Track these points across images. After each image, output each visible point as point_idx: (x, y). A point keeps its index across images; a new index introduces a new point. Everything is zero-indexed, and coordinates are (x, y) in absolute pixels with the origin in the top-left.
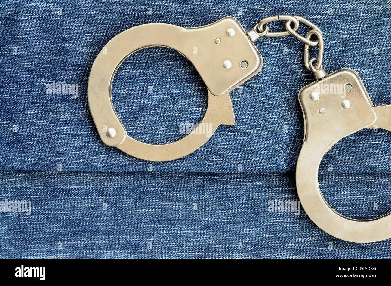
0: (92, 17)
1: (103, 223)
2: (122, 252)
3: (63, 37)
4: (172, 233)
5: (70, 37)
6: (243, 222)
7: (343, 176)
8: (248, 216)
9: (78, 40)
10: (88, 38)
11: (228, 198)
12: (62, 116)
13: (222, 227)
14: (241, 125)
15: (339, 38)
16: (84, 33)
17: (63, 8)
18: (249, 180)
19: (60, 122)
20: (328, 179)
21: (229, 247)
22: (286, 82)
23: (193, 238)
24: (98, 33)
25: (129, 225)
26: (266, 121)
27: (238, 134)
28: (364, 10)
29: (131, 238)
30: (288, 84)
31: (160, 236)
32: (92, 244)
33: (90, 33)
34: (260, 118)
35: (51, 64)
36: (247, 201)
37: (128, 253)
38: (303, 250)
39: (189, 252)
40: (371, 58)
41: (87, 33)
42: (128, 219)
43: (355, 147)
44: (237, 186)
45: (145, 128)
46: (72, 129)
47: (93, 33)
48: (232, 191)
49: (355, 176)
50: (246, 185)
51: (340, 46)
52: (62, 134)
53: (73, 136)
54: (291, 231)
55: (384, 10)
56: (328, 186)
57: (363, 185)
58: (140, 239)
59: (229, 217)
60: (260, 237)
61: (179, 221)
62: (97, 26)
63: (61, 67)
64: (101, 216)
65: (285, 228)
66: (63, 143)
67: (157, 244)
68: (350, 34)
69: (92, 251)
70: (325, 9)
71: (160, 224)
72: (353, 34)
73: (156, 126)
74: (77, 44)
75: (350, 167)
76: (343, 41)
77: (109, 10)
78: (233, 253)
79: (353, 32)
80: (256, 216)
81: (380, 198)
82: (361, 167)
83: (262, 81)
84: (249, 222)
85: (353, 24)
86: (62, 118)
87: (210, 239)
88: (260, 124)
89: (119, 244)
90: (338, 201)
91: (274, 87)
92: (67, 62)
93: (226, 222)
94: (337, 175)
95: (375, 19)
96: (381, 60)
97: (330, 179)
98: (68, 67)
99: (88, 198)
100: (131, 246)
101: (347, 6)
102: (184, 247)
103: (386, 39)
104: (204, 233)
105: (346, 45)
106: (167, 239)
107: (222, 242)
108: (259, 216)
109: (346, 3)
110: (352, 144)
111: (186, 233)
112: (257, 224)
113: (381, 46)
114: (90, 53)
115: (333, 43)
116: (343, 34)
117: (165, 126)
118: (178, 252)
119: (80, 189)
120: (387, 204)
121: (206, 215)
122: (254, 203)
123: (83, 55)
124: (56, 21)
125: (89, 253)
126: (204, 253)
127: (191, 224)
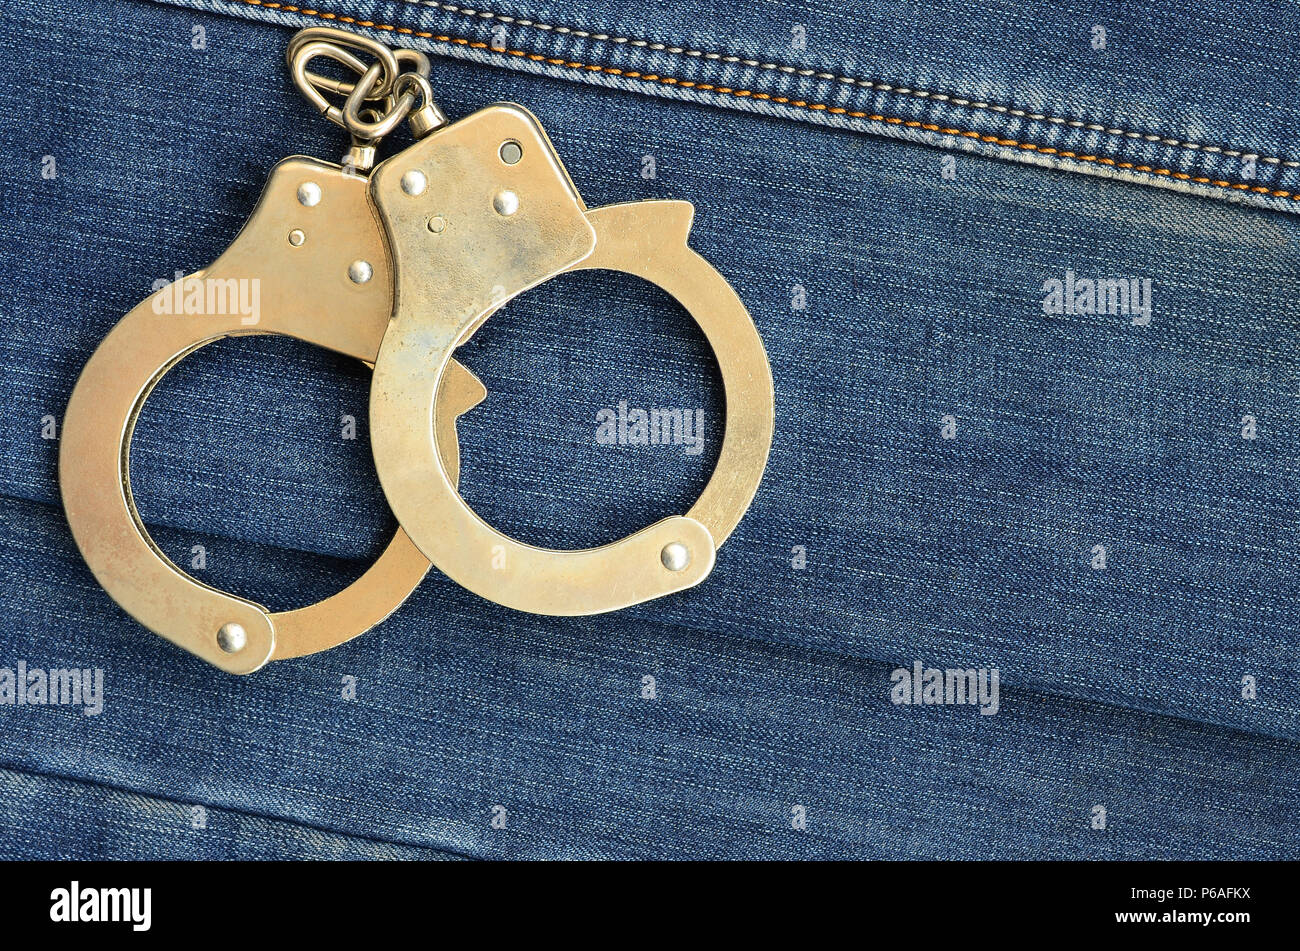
0: (153, 69)
1: (76, 659)
2: (113, 753)
3: (62, 109)
4: (264, 725)
5: (82, 114)
6: (472, 732)
7: (780, 653)
8: (491, 716)
9: (103, 126)
10: (131, 127)
11: (443, 656)
12: (19, 335)
13: (411, 735)
14: (519, 456)
15: (844, 262)
16: (122, 109)
17: (79, 25)
18: (511, 617)
19: (9, 350)
20: (737, 655)
21: (419, 794)
22: (668, 357)
23: (323, 751)
24: (163, 117)
25: (149, 679)
26: (590, 455)
27: (505, 479)
28: (928, 191)
29: (145, 717)
30: (673, 364)
31: (230, 728)
32: (32, 714)
33: (139, 112)
34: (575, 445)
35: (14, 180)
36: (496, 674)
37: (130, 758)
38: (627, 843)
39: (304, 789)
40: (922, 334)
41: (130, 110)
42: (149, 663)
43: (829, 576)
44: (477, 626)
45: (246, 412)
46: (41, 378)
47: (149, 113)
48: (456, 638)
49: (813, 660)
50: (500, 629)
51: (840, 283)
52: (8, 384)
53: (39, 397)
54: (603, 783)
55: (984, 205)
56: (731, 675)
57: (833, 690)
58: (173, 724)
59: (435, 709)
60: (513, 782)
61: (291, 693)
62: (163, 96)
63: (41, 193)
64: (74, 640)
65: (589, 770)
66: (7, 413)
67: (216, 747)
68: (875, 255)
69: (29, 736)
70: (818, 170)
71: (237, 693)
72: (886, 256)
73: (279, 412)
74: (97, 139)
75: (805, 632)
76: (852, 270)
77: (207, 58)
78: (429, 814)
79: (884, 250)
80: (513, 722)
81: (873, 736)
82: (835, 636)
83: (601, 342)
84: (489, 735)
85: (889, 228)
86: (17, 341)
87: (371, 762)
88: (573, 462)
89: (110, 728)
90: (753, 724)
91: (632, 364)
92: (62, 182)
93: (425, 722)
94: (766, 648)
95: (954, 223)
96: (950, 346)
97: (743, 656)
98: (60, 197)
99: (47, 582)
100: (143, 740)
101: (880, 170)
102: (291, 771)
103: (974, 287)
104: (356, 743)
105: (859, 284)
106: (249, 739)
107: (402, 778)
108: (520, 723)
109: (881, 163)
110: (824, 567)
111: (304, 732)
112: (511, 746)
113: (955, 306)
114: (130, 170)
115: (821, 272)
116: (855, 252)
117: (303, 415)
118: (273, 783)
119: (29, 551)
120: (891, 758)
121: (372, 692)
122: (515, 684)
123: (110, 173)
124: (51, 61)
125: (20, 738)
126: (347, 798)
127: (324, 711)
